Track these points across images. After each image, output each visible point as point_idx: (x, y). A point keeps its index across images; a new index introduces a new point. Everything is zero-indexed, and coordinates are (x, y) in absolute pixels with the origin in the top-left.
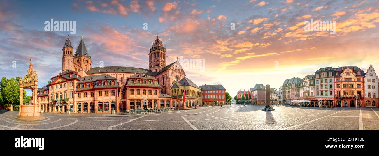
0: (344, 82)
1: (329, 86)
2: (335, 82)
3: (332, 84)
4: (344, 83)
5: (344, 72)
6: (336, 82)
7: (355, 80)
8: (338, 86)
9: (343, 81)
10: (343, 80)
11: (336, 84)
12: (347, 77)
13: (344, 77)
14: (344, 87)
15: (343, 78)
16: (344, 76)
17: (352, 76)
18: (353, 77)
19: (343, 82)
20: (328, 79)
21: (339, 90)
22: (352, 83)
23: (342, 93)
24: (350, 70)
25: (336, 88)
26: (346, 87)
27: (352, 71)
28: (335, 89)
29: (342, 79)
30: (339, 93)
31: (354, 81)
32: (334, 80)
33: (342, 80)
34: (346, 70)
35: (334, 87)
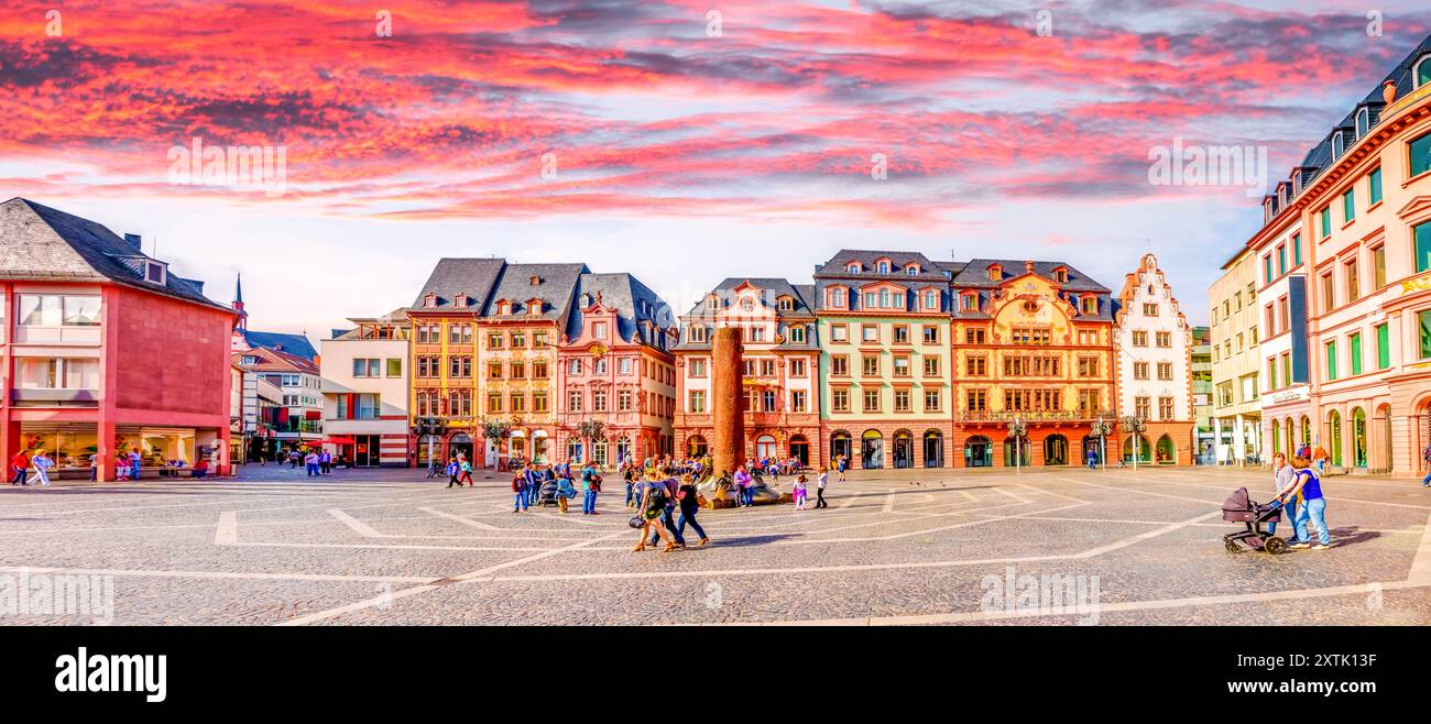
0: (1009, 347)
1: (916, 367)
2: (955, 347)
3: (942, 351)
4: (1011, 352)
5: (1011, 297)
6: (962, 346)
7: (1067, 338)
8: (977, 366)
9: (1003, 341)
10: (1006, 337)
11: (961, 355)
12: (1024, 319)
13: (1011, 324)
14: (1007, 371)
15: (1001, 327)
16: (1010, 316)
17: (1052, 315)
18: (1057, 325)
19: (1002, 347)
20: (916, 330)
21: (982, 386)
22: (1053, 353)
23: (996, 401)
24: (1042, 288)
25: (959, 378)
26: (1017, 373)
27: (1052, 294)
28: (955, 382)
29: (997, 330)
30: (977, 401)
31: (1062, 342)
32: (953, 333)
33: (997, 337)
34: (1021, 287)
35: (954, 372)
